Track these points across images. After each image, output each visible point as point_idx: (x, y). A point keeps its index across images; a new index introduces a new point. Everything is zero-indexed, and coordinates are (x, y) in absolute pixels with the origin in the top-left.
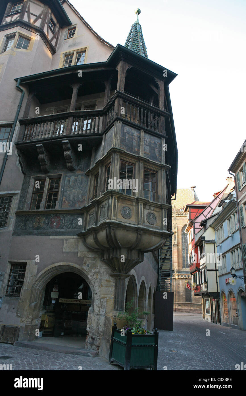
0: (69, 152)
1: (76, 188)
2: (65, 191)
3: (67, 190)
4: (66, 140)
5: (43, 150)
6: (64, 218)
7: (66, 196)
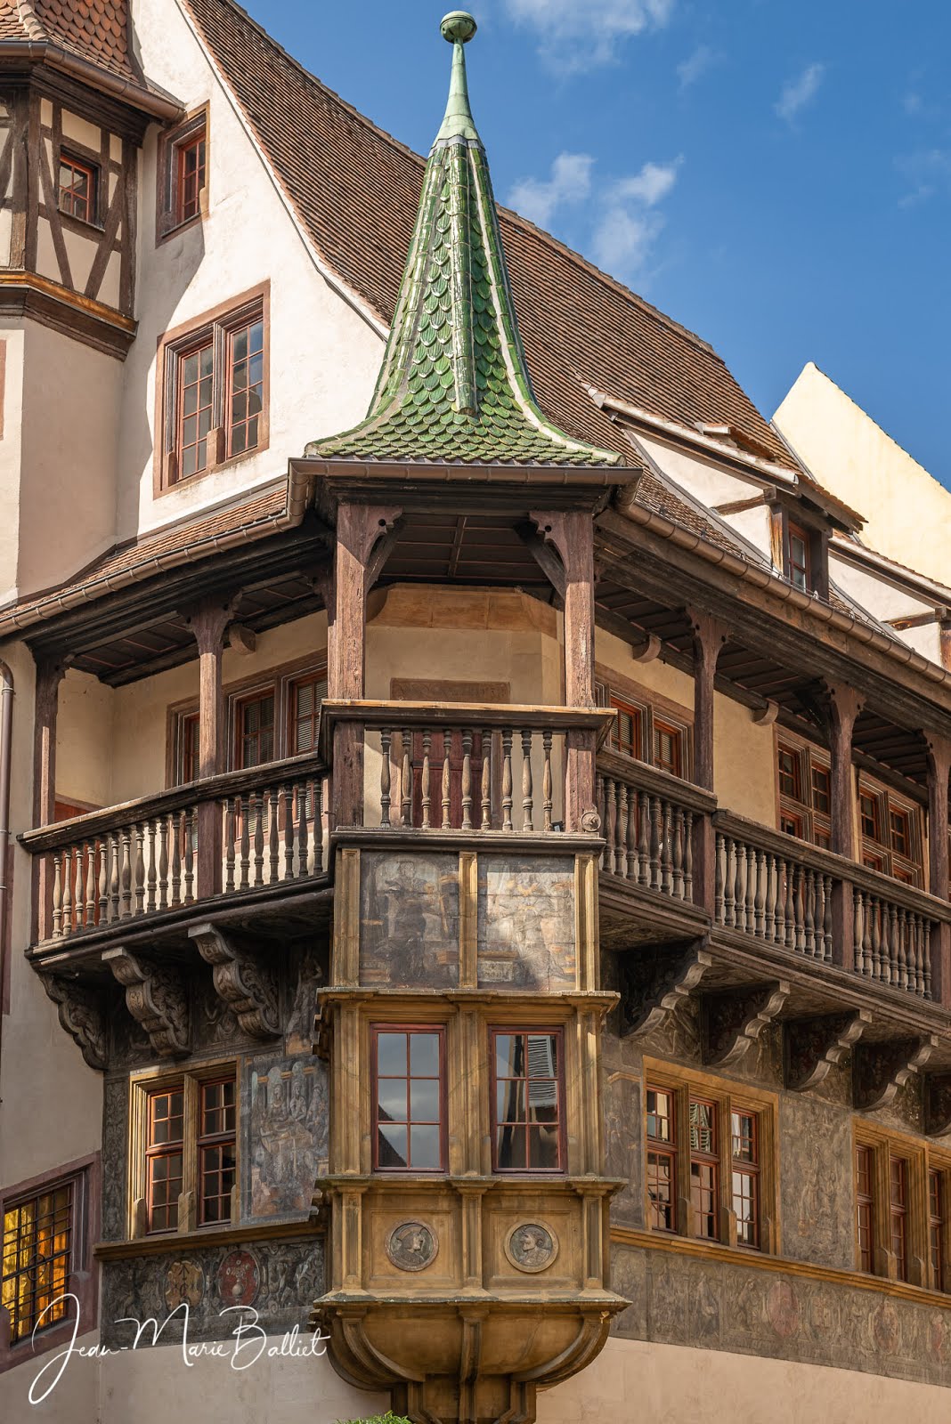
0: (228, 969)
1: (292, 1123)
2: (255, 1139)
3: (263, 1134)
4: (202, 923)
5: (134, 973)
6: (265, 1259)
7: (260, 1165)
